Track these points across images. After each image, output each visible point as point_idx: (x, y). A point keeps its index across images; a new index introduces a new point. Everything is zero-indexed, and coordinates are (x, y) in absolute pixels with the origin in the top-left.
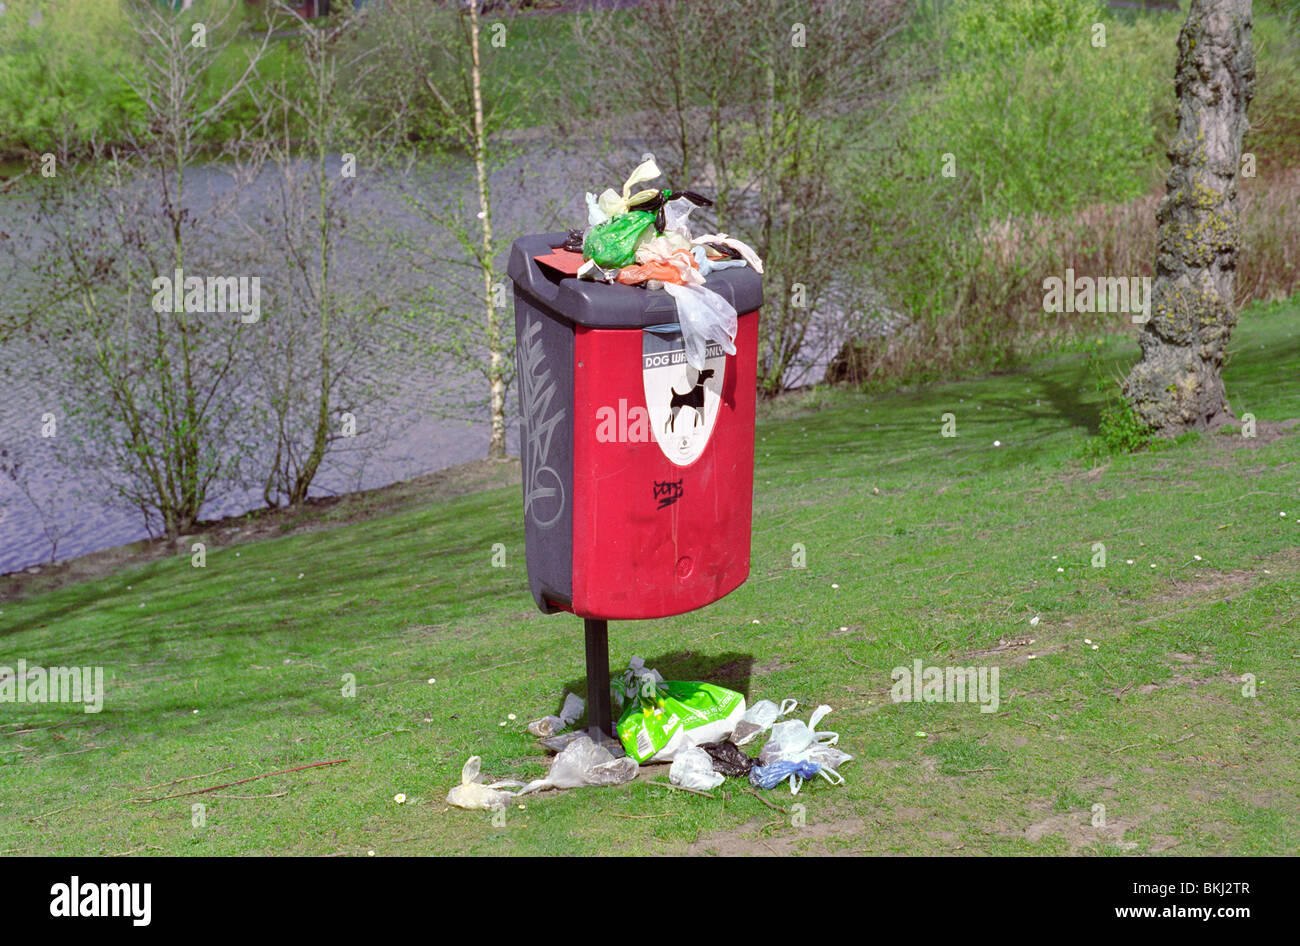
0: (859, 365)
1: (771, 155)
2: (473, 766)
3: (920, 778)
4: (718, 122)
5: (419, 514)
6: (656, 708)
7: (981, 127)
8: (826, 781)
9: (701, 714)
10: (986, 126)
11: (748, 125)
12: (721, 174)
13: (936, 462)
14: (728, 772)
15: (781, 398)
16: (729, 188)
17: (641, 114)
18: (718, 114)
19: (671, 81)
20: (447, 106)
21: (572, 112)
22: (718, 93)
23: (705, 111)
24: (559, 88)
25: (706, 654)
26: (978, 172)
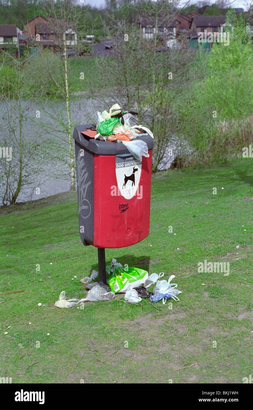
0: (180, 163)
1: (154, 100)
2: (63, 294)
3: (204, 299)
4: (138, 90)
5: (49, 208)
6: (120, 275)
7: (217, 92)
8: (174, 300)
9: (134, 278)
10: (218, 92)
11: (147, 91)
12: (139, 106)
13: (204, 194)
14: (143, 297)
15: (157, 173)
16: (141, 110)
17: (116, 88)
18: (138, 88)
19: (124, 78)
20: (58, 85)
21: (95, 87)
22: (138, 81)
23: (134, 87)
24: (91, 79)
25: (136, 256)
26: (215, 106)
